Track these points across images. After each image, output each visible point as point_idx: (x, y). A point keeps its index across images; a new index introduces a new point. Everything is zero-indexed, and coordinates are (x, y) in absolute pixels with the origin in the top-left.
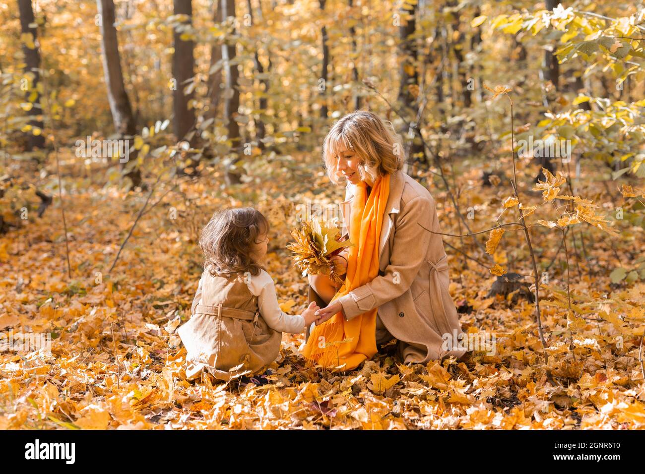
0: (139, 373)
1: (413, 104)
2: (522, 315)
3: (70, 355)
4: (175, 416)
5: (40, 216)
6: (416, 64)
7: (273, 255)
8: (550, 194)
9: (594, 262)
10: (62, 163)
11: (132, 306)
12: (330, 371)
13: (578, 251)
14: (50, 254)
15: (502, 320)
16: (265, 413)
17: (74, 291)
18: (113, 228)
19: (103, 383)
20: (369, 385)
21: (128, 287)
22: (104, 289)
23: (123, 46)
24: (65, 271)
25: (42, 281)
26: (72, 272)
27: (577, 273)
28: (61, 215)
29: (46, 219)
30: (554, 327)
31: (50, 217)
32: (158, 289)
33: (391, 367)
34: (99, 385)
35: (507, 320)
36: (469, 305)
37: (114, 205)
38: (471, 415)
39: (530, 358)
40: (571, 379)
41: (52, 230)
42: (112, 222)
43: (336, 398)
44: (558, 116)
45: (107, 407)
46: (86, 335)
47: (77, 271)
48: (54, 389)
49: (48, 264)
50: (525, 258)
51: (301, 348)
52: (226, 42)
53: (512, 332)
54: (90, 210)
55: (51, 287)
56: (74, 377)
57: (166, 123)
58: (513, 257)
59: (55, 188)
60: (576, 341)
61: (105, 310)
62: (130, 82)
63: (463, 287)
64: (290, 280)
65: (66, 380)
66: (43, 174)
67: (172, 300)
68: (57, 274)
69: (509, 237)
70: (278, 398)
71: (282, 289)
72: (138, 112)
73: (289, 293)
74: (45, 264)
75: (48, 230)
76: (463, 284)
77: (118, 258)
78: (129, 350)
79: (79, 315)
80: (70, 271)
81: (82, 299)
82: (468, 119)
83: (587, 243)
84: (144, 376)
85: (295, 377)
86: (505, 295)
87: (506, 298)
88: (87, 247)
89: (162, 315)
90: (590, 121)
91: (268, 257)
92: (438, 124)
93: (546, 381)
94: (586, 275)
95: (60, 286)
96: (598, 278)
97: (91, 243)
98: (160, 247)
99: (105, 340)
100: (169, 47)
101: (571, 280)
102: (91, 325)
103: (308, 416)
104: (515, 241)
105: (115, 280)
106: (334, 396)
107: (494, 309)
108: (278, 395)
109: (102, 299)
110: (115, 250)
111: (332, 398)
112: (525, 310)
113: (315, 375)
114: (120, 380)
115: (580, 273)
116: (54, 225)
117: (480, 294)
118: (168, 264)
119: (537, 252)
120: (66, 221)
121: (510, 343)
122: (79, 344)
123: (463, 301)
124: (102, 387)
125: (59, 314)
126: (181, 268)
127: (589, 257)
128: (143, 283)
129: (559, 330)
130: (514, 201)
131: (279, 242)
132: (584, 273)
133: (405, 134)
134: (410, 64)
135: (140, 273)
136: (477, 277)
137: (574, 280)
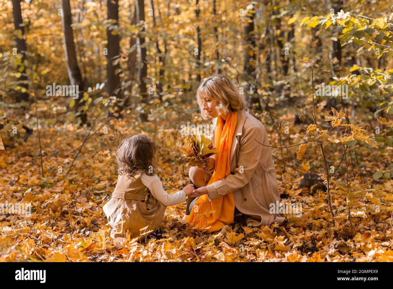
0: (84, 232)
1: (253, 73)
2: (319, 199)
3: (42, 222)
4: (106, 258)
5: (25, 141)
6: (254, 49)
7: (167, 164)
8: (336, 123)
9: (363, 169)
10: (39, 110)
11: (80, 194)
12: (201, 232)
13: (353, 162)
14: (31, 163)
15: (307, 202)
16: (162, 256)
17: (46, 185)
18: (69, 148)
19: (63, 238)
20: (225, 239)
21: (78, 183)
22: (64, 184)
23: (77, 39)
24: (40, 174)
25: (26, 178)
26: (44, 174)
27: (353, 175)
28: (38, 140)
29: (29, 143)
30: (339, 206)
31: (31, 141)
32: (97, 184)
33: (239, 229)
34: (60, 240)
35: (310, 202)
36: (287, 193)
37: (70, 135)
38: (287, 257)
39: (324, 224)
40: (349, 236)
41: (32, 149)
42: (69, 145)
43: (205, 247)
44: (341, 79)
45: (65, 251)
46: (52, 210)
47: (48, 173)
48: (32, 242)
49: (30, 169)
50: (321, 166)
51: (184, 218)
52: (139, 36)
53: (313, 209)
54: (56, 137)
55: (31, 182)
56: (45, 235)
57: (103, 85)
58: (313, 165)
59: (34, 124)
60: (352, 213)
61: (64, 196)
62: (81, 61)
63: (283, 183)
64: (178, 179)
65: (40, 237)
66: (27, 116)
67: (105, 190)
68: (35, 175)
69: (311, 153)
70: (170, 247)
71: (172, 184)
72: (86, 79)
73: (177, 186)
74: (28, 169)
75: (30, 149)
76: (283, 181)
77: (72, 165)
78: (79, 219)
79: (48, 198)
80: (43, 173)
81: (50, 189)
82: (286, 83)
83: (359, 157)
84: (88, 234)
85: (180, 235)
86: (309, 187)
87: (309, 189)
88: (53, 159)
89: (99, 199)
90: (360, 81)
91: (164, 165)
92: (268, 86)
93: (334, 238)
94: (358, 176)
95: (37, 182)
96: (365, 178)
97: (56, 157)
98: (98, 159)
99: (64, 213)
100: (105, 40)
101: (349, 179)
102: (56, 204)
103: (188, 258)
104: (315, 156)
105: (71, 178)
106: (204, 246)
107: (302, 196)
108: (169, 245)
109: (63, 190)
110: (71, 161)
111: (203, 247)
112: (321, 196)
113: (192, 234)
114: (73, 237)
115: (355, 175)
116: (34, 146)
117: (293, 187)
118: (103, 169)
119: (329, 163)
120: (41, 144)
121: (311, 215)
122: (48, 216)
123: (283, 191)
124: (62, 241)
125: (36, 199)
126: (110, 171)
127: (360, 166)
128: (87, 180)
129: (342, 208)
130: (314, 126)
131: (171, 156)
132: (357, 175)
133: (248, 92)
134: (251, 49)
135: (86, 174)
136: (291, 177)
137: (351, 179)
